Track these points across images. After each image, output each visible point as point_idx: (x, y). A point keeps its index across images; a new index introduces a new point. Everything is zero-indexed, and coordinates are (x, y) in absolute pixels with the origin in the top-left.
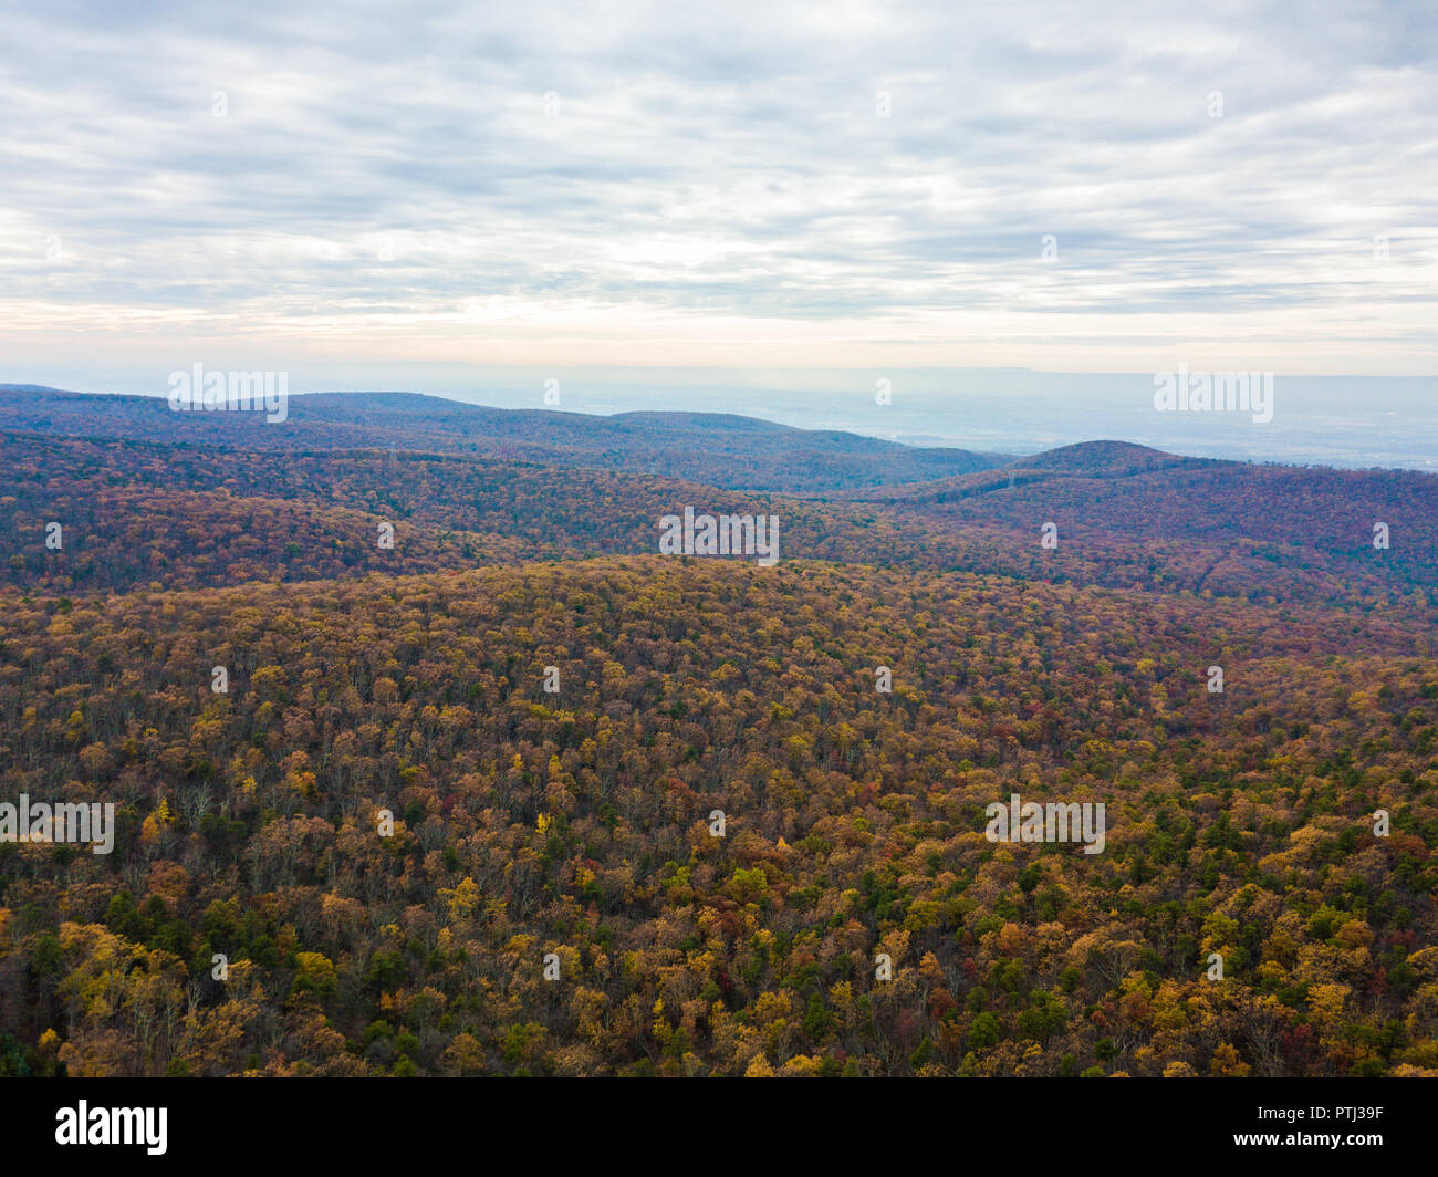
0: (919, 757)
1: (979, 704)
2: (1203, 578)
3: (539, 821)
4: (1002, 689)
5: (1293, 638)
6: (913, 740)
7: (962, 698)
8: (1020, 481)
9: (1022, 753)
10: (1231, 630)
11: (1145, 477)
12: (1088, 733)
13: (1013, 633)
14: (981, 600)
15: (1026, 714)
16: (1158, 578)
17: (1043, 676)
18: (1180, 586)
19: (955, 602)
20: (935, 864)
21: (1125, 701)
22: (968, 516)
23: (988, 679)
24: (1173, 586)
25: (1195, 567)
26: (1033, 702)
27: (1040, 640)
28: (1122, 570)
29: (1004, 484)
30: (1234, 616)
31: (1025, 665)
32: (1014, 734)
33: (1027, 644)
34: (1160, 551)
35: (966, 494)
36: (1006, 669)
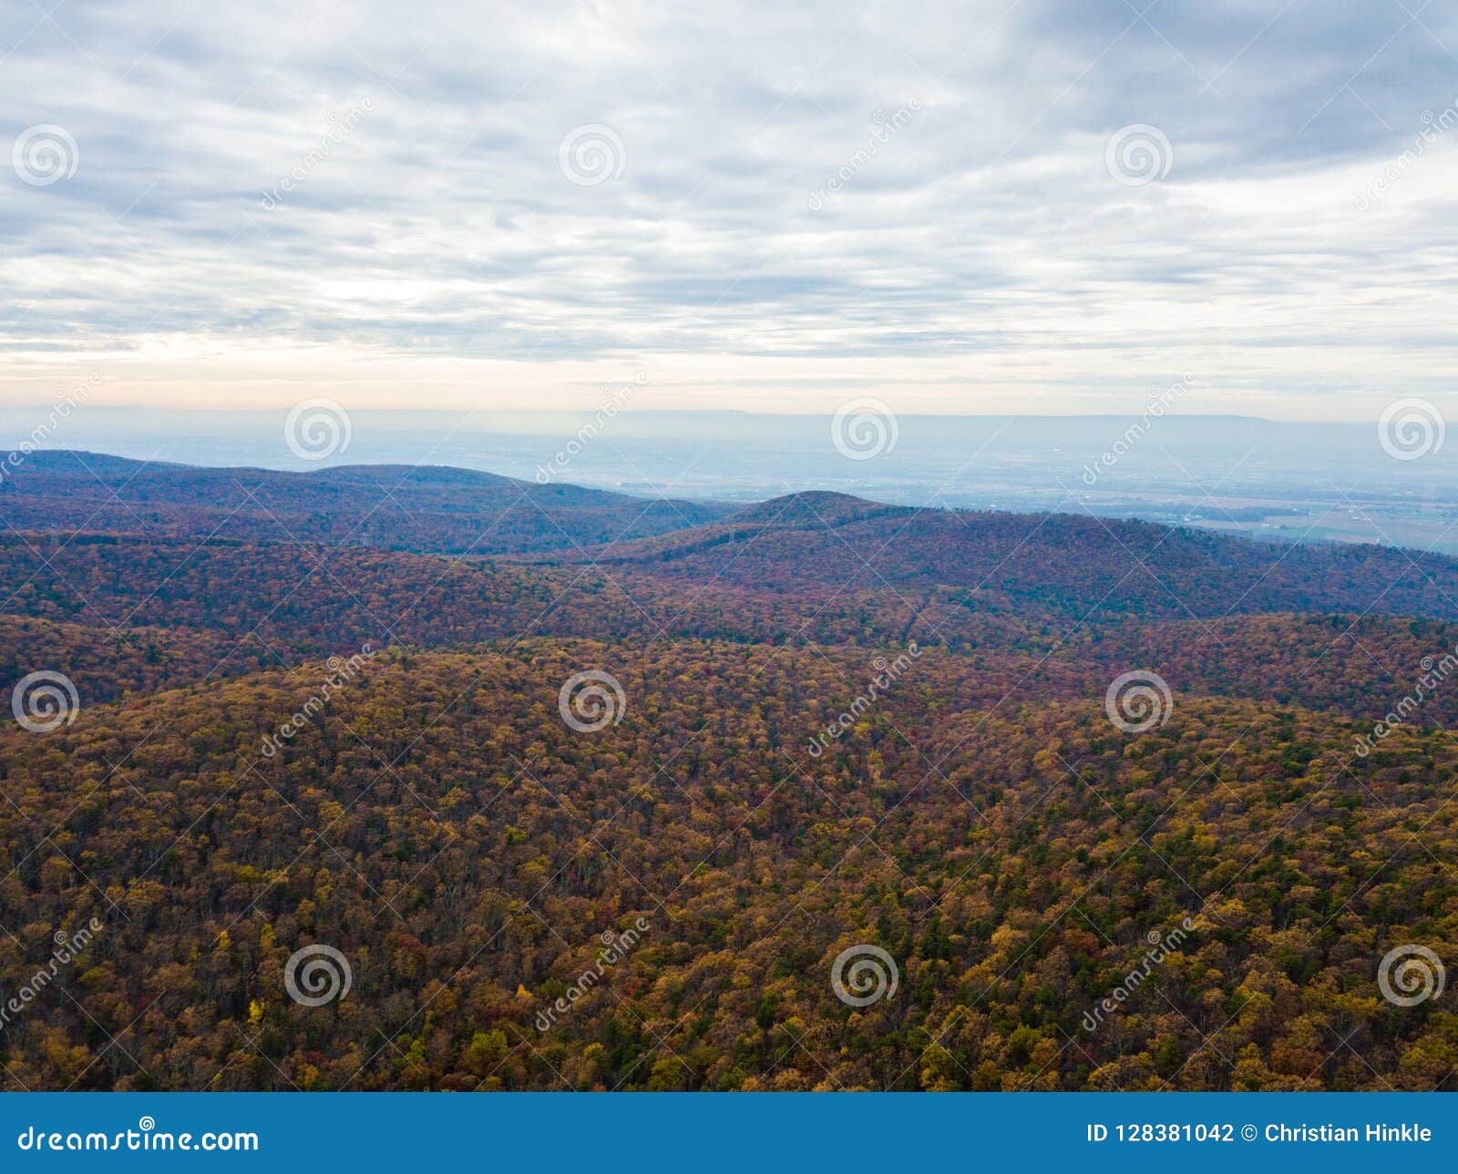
0: (657, 862)
1: (711, 795)
2: (908, 627)
3: (251, 1009)
4: (734, 775)
5: (989, 687)
6: (650, 848)
7: (693, 791)
8: (741, 536)
9: (754, 845)
10: (935, 685)
11: (853, 527)
12: (815, 816)
13: (739, 707)
14: (708, 672)
15: (755, 799)
16: (868, 631)
17: (770, 754)
18: (888, 637)
19: (684, 677)
20: (676, 999)
21: (846, 773)
22: (693, 574)
23: (718, 765)
24: (882, 638)
25: (901, 617)
26: (761, 786)
27: (766, 712)
28: (836, 625)
29: (724, 539)
30: (936, 669)
31: (752, 745)
32: (745, 825)
33: (754, 718)
34: (870, 602)
35: (690, 550)
36: (735, 749)
